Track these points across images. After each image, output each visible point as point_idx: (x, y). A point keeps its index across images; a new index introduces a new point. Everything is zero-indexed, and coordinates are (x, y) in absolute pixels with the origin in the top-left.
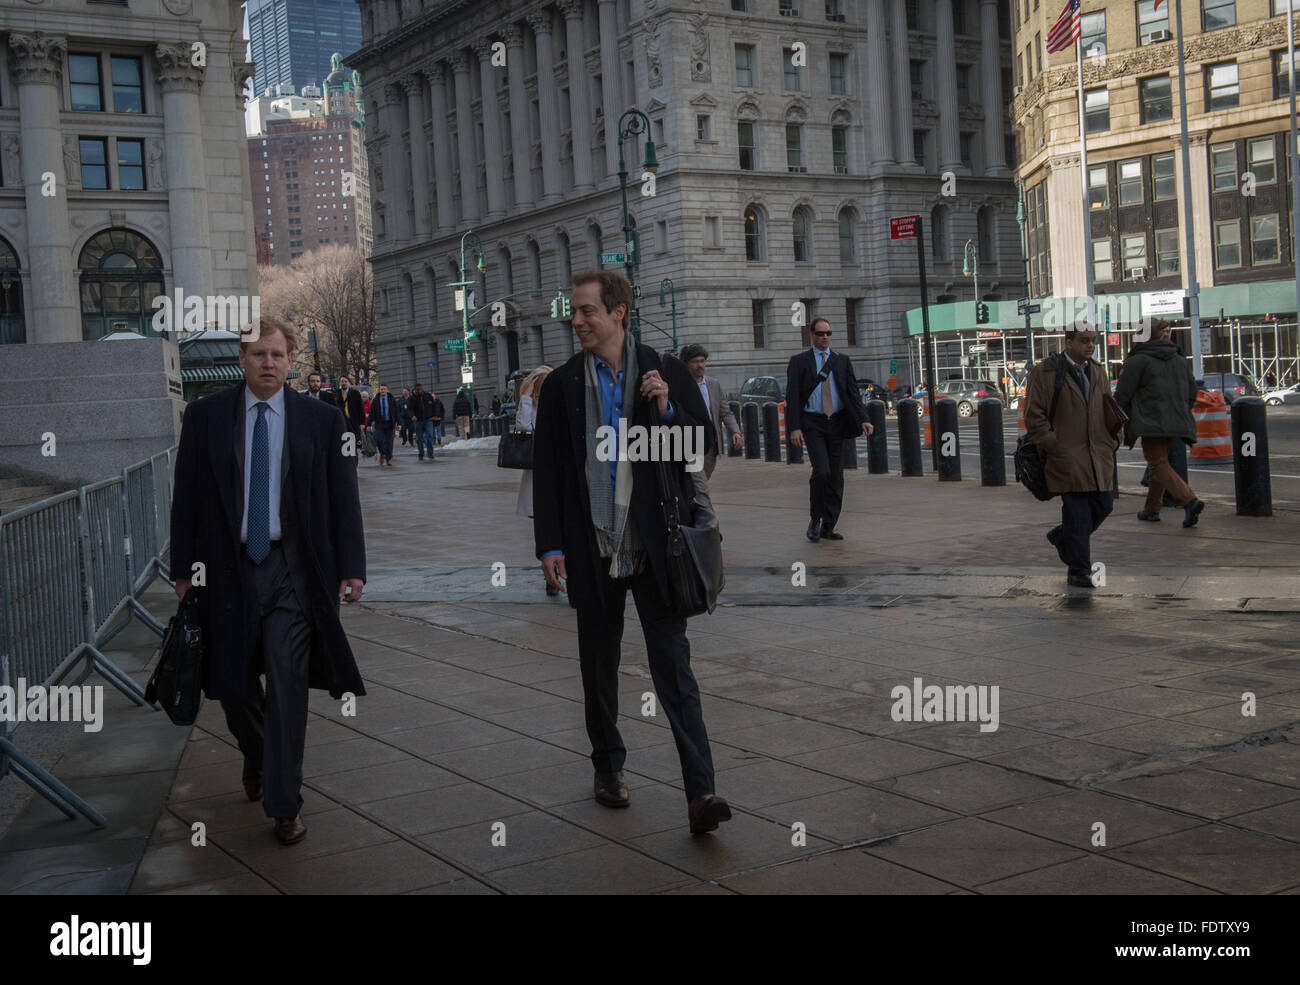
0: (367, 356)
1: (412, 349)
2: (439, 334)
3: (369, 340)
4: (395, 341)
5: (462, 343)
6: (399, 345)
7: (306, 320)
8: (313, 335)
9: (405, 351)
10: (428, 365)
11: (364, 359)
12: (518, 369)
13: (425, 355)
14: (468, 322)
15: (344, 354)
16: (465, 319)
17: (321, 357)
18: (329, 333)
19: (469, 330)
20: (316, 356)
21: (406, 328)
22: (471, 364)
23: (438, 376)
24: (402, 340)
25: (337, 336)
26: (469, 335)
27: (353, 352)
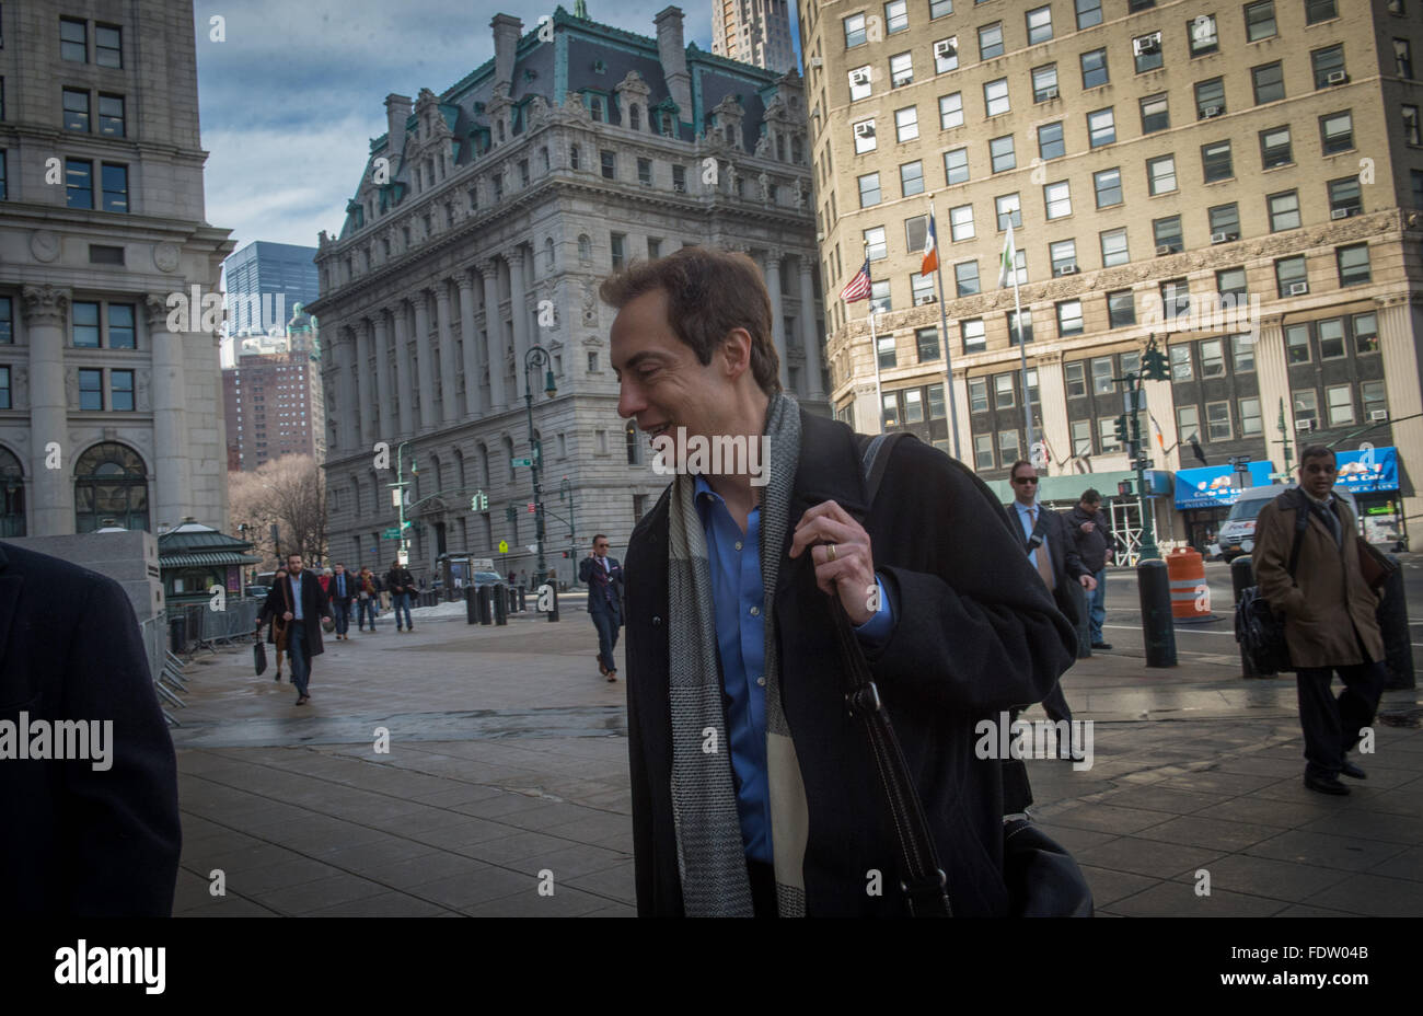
0: (321, 544)
1: (357, 538)
2: (381, 525)
3: (321, 531)
4: (344, 532)
5: (398, 532)
6: (347, 535)
7: (269, 515)
8: (275, 528)
9: (352, 540)
10: (370, 550)
11: (317, 547)
12: (444, 551)
13: (368, 542)
14: (404, 515)
15: (300, 542)
16: (401, 513)
17: (281, 546)
18: (288, 526)
19: (405, 521)
20: (277, 545)
21: (354, 521)
22: (406, 549)
23: (379, 560)
24: (349, 531)
25: (295, 528)
26: (405, 526)
27: (308, 540)
